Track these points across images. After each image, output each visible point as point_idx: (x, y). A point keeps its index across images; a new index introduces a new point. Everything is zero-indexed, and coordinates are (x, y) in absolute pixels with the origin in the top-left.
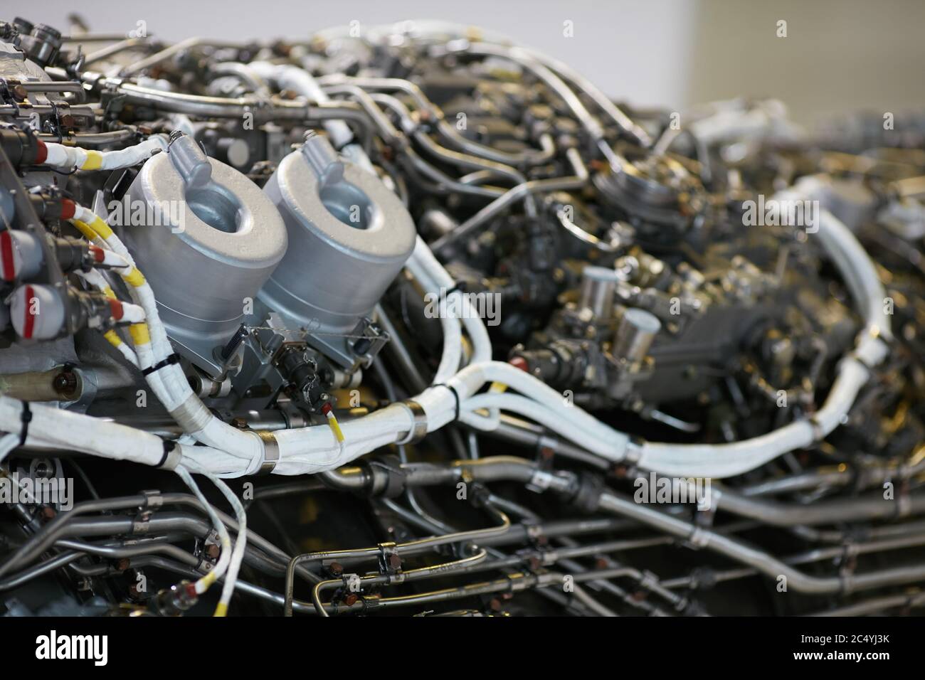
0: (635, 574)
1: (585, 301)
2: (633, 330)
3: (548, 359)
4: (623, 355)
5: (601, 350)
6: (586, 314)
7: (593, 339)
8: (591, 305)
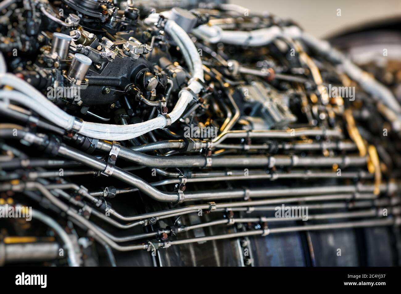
0: (76, 187)
1: (54, 50)
2: (79, 63)
3: (34, 76)
4: (73, 76)
5: (62, 73)
6: (54, 56)
7: (58, 68)
8: (58, 50)
